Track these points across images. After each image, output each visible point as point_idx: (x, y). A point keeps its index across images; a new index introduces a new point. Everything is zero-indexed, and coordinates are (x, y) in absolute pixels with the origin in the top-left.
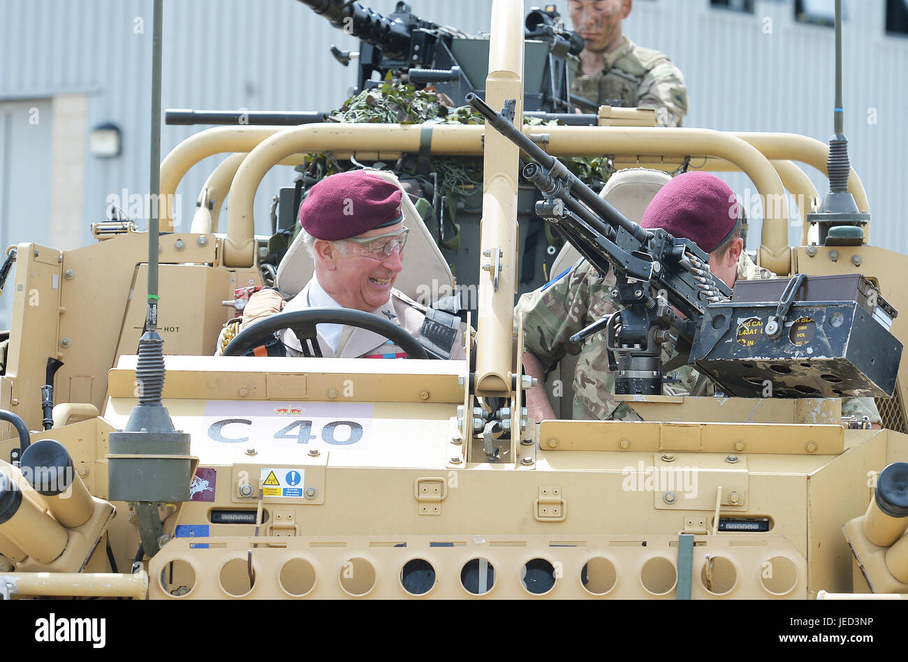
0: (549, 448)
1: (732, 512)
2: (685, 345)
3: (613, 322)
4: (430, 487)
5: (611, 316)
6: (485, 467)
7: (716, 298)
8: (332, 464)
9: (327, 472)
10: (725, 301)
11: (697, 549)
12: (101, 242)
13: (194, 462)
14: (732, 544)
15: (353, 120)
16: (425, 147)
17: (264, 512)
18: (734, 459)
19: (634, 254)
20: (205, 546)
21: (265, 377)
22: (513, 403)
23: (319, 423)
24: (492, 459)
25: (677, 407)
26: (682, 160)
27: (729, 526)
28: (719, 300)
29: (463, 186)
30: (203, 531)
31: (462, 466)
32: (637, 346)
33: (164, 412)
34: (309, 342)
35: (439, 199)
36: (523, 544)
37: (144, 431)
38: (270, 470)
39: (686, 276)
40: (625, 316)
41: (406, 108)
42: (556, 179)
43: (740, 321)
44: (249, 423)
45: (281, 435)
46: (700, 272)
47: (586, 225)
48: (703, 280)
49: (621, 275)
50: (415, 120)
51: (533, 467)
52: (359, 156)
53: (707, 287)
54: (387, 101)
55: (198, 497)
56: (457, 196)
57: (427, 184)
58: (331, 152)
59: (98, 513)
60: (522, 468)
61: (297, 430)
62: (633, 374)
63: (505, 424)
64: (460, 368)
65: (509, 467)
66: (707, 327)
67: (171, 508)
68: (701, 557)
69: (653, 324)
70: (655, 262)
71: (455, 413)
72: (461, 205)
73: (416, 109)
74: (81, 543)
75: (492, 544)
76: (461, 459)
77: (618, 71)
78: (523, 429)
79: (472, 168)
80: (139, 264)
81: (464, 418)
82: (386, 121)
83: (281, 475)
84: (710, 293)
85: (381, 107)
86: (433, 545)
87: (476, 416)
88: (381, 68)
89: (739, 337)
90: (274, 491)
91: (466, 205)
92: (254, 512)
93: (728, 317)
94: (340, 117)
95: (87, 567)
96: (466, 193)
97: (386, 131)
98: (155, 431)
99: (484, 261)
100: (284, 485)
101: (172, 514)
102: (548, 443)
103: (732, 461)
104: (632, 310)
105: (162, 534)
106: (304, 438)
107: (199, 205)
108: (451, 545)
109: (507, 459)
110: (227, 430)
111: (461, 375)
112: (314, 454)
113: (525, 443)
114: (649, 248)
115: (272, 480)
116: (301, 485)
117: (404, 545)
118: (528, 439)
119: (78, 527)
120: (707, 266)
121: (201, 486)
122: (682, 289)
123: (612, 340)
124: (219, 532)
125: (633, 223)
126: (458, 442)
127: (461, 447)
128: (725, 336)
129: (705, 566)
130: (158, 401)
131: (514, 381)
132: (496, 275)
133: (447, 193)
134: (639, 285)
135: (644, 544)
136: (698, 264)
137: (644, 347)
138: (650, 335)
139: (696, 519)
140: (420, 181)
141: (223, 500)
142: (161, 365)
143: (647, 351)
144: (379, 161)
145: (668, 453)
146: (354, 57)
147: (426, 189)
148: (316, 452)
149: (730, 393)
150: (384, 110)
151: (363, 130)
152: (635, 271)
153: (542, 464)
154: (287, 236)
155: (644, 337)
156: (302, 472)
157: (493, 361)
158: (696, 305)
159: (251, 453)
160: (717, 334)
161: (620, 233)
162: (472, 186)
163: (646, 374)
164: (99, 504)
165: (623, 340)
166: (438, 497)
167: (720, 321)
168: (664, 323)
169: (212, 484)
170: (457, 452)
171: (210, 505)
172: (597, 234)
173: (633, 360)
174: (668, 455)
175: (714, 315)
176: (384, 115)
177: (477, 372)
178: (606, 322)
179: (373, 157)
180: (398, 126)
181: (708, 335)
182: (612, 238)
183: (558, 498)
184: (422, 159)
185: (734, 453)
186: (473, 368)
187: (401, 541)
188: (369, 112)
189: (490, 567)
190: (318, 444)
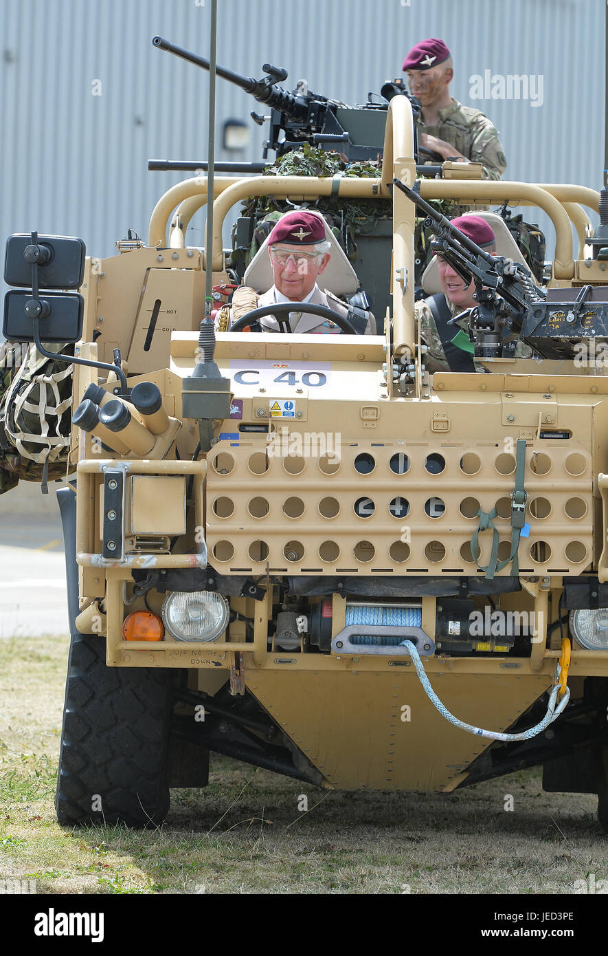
0: (438, 389)
1: (548, 427)
2: (517, 327)
3: (473, 313)
4: (370, 411)
5: (472, 309)
6: (401, 400)
7: (535, 299)
8: (310, 398)
9: (308, 402)
10: (541, 301)
11: (528, 448)
12: (123, 254)
13: (232, 395)
14: (548, 445)
15: (285, 173)
16: (335, 193)
17: (273, 426)
18: (549, 396)
19: (487, 272)
20: (237, 445)
21: (266, 345)
22: (416, 362)
23: (299, 374)
24: (404, 395)
25: (512, 365)
26: (504, 202)
27: (545, 436)
28: (538, 301)
29: (359, 218)
30: (235, 436)
31: (388, 399)
32: (488, 328)
33: (215, 366)
34: (284, 323)
35: (344, 227)
36: (426, 445)
37: (205, 377)
38: (275, 401)
39: (517, 285)
40: (480, 309)
41: (321, 166)
42: (443, 228)
43: (551, 313)
44: (258, 373)
45: (278, 380)
46: (526, 283)
47: (460, 255)
48: (528, 287)
49: (479, 284)
50: (328, 174)
51: (430, 400)
52: (291, 197)
53: (530, 292)
54: (307, 161)
55: (233, 416)
56: (354, 225)
57: (336, 217)
58: (272, 195)
59: (172, 426)
60: (423, 401)
61: (286, 378)
62: (485, 345)
63: (412, 374)
64: (383, 341)
65: (416, 400)
66: (531, 317)
67: (218, 423)
68: (530, 453)
69: (498, 314)
70: (499, 277)
71: (381, 368)
72: (358, 231)
73: (327, 166)
74: (162, 444)
75: (408, 445)
76: (387, 395)
77: (451, 123)
78: (423, 377)
79: (364, 206)
80: (149, 269)
81: (388, 371)
82: (308, 175)
83: (282, 404)
84: (532, 296)
85: (304, 165)
86: (373, 445)
87: (394, 370)
88: (286, 127)
89: (550, 323)
90: (277, 413)
91: (361, 231)
92: (267, 426)
93: (544, 311)
94: (274, 170)
95: (165, 457)
96: (361, 223)
97: (309, 181)
98: (211, 377)
99: (396, 276)
100: (284, 409)
101: (218, 426)
102: (438, 386)
103: (546, 397)
104: (485, 306)
105: (213, 438)
106: (292, 382)
107: (174, 226)
108: (382, 445)
109: (414, 396)
110: (245, 377)
111: (385, 345)
112: (300, 391)
113: (424, 386)
114: (496, 268)
115: (277, 406)
116: (293, 410)
117: (356, 445)
118: (426, 384)
119: (162, 433)
120: (530, 279)
121: (234, 410)
122: (514, 294)
123: (473, 324)
124: (245, 437)
125: (487, 253)
126: (384, 385)
127: (386, 388)
128: (542, 322)
129: (532, 459)
130: (212, 359)
131: (417, 348)
132: (405, 285)
133: (349, 223)
134: (490, 291)
135: (497, 445)
136: (525, 278)
137: (492, 328)
138: (496, 322)
139: (526, 431)
140: (332, 215)
141: (247, 418)
142: (213, 337)
143: (494, 331)
144: (304, 201)
145: (509, 392)
146: (267, 119)
147: (337, 221)
148: (301, 390)
149: (543, 356)
150: (306, 166)
151: (293, 181)
152: (488, 283)
153: (435, 399)
154: (245, 251)
155: (492, 323)
156: (294, 402)
157: (403, 336)
158: (523, 302)
159: (262, 391)
160: (537, 321)
161: (479, 259)
162: (364, 218)
163: (493, 345)
164: (172, 420)
165: (480, 324)
166: (375, 417)
167: (538, 313)
168: (504, 315)
169: (241, 409)
170: (384, 391)
171: (239, 422)
172: (467, 261)
173: (486, 336)
174: (510, 394)
175: (536, 309)
176: (306, 170)
177: (394, 344)
178: (468, 313)
179: (300, 198)
180: (317, 178)
181: (532, 322)
182: (474, 263)
183: (445, 419)
184: (333, 200)
185: (548, 392)
186: (392, 341)
187: (354, 442)
188: (296, 168)
189: (406, 458)
190: (300, 385)
